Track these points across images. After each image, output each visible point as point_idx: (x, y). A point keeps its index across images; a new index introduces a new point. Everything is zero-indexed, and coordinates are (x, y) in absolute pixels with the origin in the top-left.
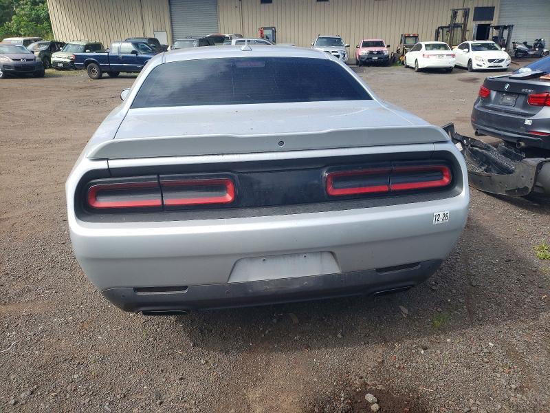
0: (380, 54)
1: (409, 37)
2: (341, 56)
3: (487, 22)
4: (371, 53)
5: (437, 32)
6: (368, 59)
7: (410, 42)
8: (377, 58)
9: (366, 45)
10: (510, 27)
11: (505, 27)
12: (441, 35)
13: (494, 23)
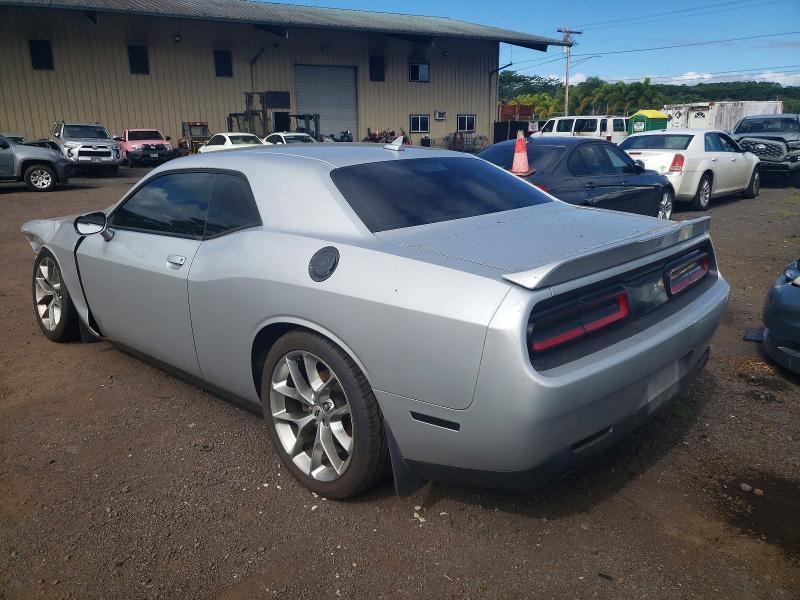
0: (161, 149)
1: (195, 125)
2: (113, 154)
3: (285, 111)
4: (147, 148)
5: (230, 121)
6: (144, 156)
7: (197, 132)
8: (157, 156)
9: (134, 136)
10: (316, 118)
11: (311, 117)
12: (235, 123)
13: (292, 111)
